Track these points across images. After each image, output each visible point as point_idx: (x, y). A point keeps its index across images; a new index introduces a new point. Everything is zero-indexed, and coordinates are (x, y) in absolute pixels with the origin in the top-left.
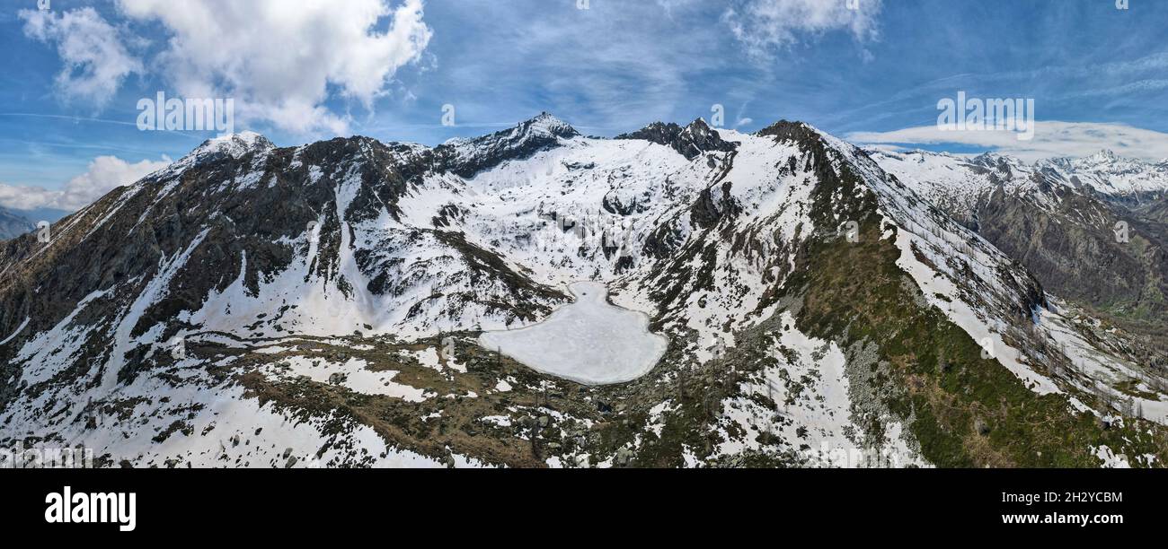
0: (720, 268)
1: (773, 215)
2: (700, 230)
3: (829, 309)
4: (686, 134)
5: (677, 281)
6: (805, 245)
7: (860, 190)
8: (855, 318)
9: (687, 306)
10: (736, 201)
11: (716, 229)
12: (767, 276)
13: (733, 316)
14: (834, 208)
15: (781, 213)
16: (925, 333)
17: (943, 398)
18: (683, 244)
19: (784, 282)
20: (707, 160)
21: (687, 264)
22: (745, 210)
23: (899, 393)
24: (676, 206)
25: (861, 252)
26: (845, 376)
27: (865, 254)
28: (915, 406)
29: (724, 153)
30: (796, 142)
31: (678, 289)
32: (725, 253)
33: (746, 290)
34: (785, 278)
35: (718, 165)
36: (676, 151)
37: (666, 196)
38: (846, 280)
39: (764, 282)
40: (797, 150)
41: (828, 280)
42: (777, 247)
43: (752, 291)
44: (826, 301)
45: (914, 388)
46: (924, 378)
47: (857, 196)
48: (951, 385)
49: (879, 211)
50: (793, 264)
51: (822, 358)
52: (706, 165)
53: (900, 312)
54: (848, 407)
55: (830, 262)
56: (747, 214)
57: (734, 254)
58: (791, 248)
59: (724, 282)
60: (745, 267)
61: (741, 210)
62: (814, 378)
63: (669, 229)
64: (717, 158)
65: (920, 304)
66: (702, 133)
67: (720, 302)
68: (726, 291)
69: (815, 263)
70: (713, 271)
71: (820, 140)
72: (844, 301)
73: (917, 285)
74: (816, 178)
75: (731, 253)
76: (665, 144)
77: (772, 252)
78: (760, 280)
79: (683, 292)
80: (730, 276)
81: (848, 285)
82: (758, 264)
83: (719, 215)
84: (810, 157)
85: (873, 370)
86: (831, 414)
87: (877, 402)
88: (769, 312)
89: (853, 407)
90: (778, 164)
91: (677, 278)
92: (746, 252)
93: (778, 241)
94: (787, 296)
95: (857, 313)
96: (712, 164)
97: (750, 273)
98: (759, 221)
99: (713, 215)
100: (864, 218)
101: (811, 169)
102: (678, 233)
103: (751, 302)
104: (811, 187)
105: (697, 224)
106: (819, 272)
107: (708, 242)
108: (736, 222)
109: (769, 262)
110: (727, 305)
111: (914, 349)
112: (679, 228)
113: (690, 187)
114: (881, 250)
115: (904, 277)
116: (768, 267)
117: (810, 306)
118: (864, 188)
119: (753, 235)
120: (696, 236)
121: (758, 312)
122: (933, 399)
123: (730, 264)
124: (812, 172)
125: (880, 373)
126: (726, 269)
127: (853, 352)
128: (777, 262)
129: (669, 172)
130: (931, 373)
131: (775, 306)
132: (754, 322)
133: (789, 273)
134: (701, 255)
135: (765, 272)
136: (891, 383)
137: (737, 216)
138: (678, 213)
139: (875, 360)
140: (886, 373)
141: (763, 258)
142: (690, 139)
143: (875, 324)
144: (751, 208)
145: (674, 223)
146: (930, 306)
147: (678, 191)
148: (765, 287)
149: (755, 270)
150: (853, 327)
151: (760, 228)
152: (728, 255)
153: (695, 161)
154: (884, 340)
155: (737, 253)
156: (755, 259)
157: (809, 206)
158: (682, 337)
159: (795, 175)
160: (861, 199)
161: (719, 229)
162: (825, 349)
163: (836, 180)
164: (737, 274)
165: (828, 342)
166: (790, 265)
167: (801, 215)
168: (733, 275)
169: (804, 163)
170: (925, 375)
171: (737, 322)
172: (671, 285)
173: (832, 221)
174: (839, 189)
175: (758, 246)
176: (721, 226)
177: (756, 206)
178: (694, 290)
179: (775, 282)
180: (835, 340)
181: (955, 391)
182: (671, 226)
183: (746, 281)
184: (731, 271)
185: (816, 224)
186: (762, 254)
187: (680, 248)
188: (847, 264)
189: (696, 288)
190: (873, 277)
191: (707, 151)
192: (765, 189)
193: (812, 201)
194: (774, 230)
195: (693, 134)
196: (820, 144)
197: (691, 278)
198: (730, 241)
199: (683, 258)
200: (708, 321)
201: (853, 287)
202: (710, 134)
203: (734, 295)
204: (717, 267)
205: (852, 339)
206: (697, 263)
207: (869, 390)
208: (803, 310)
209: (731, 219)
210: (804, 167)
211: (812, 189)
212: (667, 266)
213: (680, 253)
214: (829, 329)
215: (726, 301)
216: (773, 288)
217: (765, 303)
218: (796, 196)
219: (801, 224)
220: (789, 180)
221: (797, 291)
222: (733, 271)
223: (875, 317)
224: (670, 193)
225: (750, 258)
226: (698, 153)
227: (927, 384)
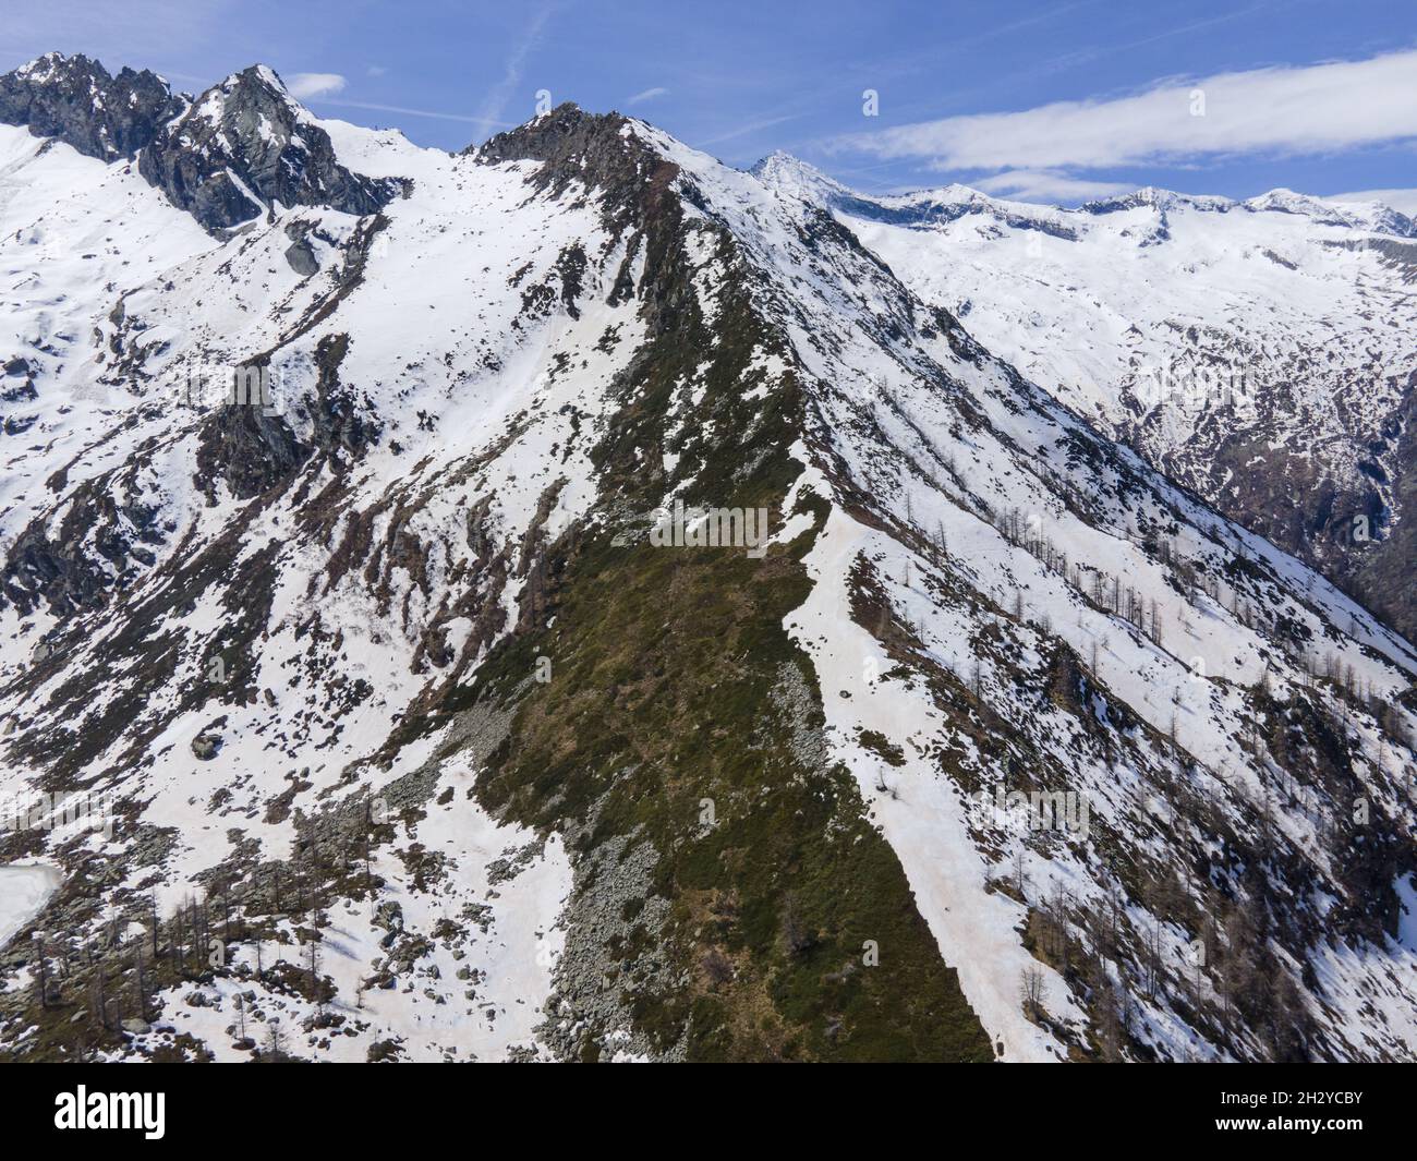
0: (281, 628)
1: (479, 453)
2: (229, 504)
3: (569, 746)
4: (198, 128)
5: (128, 684)
6: (557, 554)
7: (761, 374)
8: (628, 773)
9: (150, 761)
10: (360, 402)
11: (286, 501)
12: (432, 647)
13: (306, 773)
14: (671, 434)
15: (505, 443)
16: (784, 841)
17: (768, 1025)
18: (164, 555)
19: (477, 664)
20: (286, 242)
21: (169, 623)
22: (388, 435)
23: (668, 985)
24: (152, 414)
25: (704, 579)
26: (561, 926)
27: (712, 587)
28: (694, 1025)
29: (351, 220)
30: (597, 192)
31: (125, 709)
32: (304, 578)
33: (362, 690)
34: (482, 652)
35: (325, 266)
36: (157, 191)
37: (114, 374)
38: (637, 660)
39: (418, 668)
40: (596, 221)
41: (592, 659)
42: (472, 557)
43: (377, 696)
44: (570, 721)
45: (706, 981)
46: (740, 962)
47: (747, 396)
48: (798, 997)
49: (798, 450)
50: (513, 610)
51: (512, 876)
52: (280, 261)
53: (743, 770)
54: (541, 1003)
55: (613, 607)
56: (396, 448)
57: (333, 583)
58: (517, 559)
59: (292, 671)
60: (363, 623)
61: (374, 433)
62: (473, 927)
63: (108, 505)
64: (325, 236)
65: (803, 756)
66: (266, 130)
67: (269, 736)
68: (292, 702)
69: (574, 606)
70: (258, 640)
71: (675, 187)
72: (615, 724)
73: (816, 697)
74: (643, 326)
75: (325, 579)
76: (111, 158)
77: (456, 574)
78: (408, 660)
79: (143, 716)
80: (311, 651)
81: (637, 676)
82: (406, 611)
83: (300, 452)
84: (632, 250)
85: (627, 917)
86: (491, 1014)
87: (611, 1001)
88: (415, 755)
89: (553, 1005)
90: (521, 272)
91: (129, 673)
92: (372, 575)
93: (481, 540)
94: (477, 705)
95: (638, 758)
96: (303, 257)
97: (377, 639)
98: (429, 471)
99: (281, 450)
100: (748, 469)
101: (630, 295)
102: (144, 517)
103: (368, 728)
104: (623, 357)
105: (221, 485)
106: (579, 635)
107: (254, 543)
108: (355, 477)
109: (443, 605)
110: (292, 742)
111: (742, 879)
112: (147, 499)
113: (214, 344)
114: (756, 577)
115: (791, 666)
116: (438, 621)
117: (525, 734)
118: (776, 366)
119: (401, 518)
120: (213, 526)
121: (385, 758)
122: (742, 1021)
123: (316, 616)
124: (635, 304)
125: (641, 927)
126: (300, 632)
127: (596, 865)
128: (468, 606)
129: (126, 280)
130: (761, 953)
131: (438, 737)
132: (366, 787)
133: (499, 637)
134: (225, 588)
135: (425, 634)
136: (658, 954)
137: (360, 454)
138: (151, 444)
139: (641, 892)
140: (654, 927)
141: (427, 590)
142: (218, 153)
143: (670, 796)
144: (410, 425)
145: (129, 480)
146: (831, 765)
147: (163, 360)
148: (419, 682)
149: (396, 632)
150: (616, 800)
151: (427, 496)
152: (312, 587)
153: (239, 241)
154: (679, 842)
155: (344, 581)
156: (399, 597)
157: (598, 427)
158: (113, 858)
159: (574, 313)
160: (756, 404)
161: (297, 500)
162: (529, 853)
163: (699, 335)
164: (336, 647)
165: (544, 837)
166: (504, 614)
167: (568, 452)
168: (324, 649)
169: (613, 270)
170: (746, 952)
171: (317, 789)
172: (103, 700)
173: (655, 476)
174: (703, 368)
175: (411, 553)
176: (305, 489)
177: (427, 422)
178: (183, 708)
179: (452, 667)
180: (561, 829)
181: (803, 1020)
182: (118, 493)
183: (362, 666)
184: (319, 636)
185: (607, 485)
186: (422, 581)
187: (150, 571)
188: (656, 615)
189: (194, 698)
190: (708, 658)
191: (288, 205)
192: (466, 363)
193: (613, 408)
194: (470, 504)
195: (231, 133)
196: (671, 201)
197: (180, 669)
198: (327, 540)
199: (160, 605)
200: (221, 796)
201: (648, 685)
202: (297, 141)
203: (318, 709)
204: (272, 625)
205: (605, 831)
206: (208, 615)
207: (604, 963)
208: (504, 746)
209: (338, 466)
210: (609, 288)
211: (624, 365)
212: (96, 638)
213: (149, 587)
214: (556, 800)
215: (289, 730)
216: (445, 685)
217: (411, 727)
218: (568, 389)
219: (561, 483)
220: (557, 330)
221: (506, 691)
222: (324, 638)
223: (677, 777)
224: (130, 365)
225: (384, 594)
226: (246, 211)
227: (741, 976)
